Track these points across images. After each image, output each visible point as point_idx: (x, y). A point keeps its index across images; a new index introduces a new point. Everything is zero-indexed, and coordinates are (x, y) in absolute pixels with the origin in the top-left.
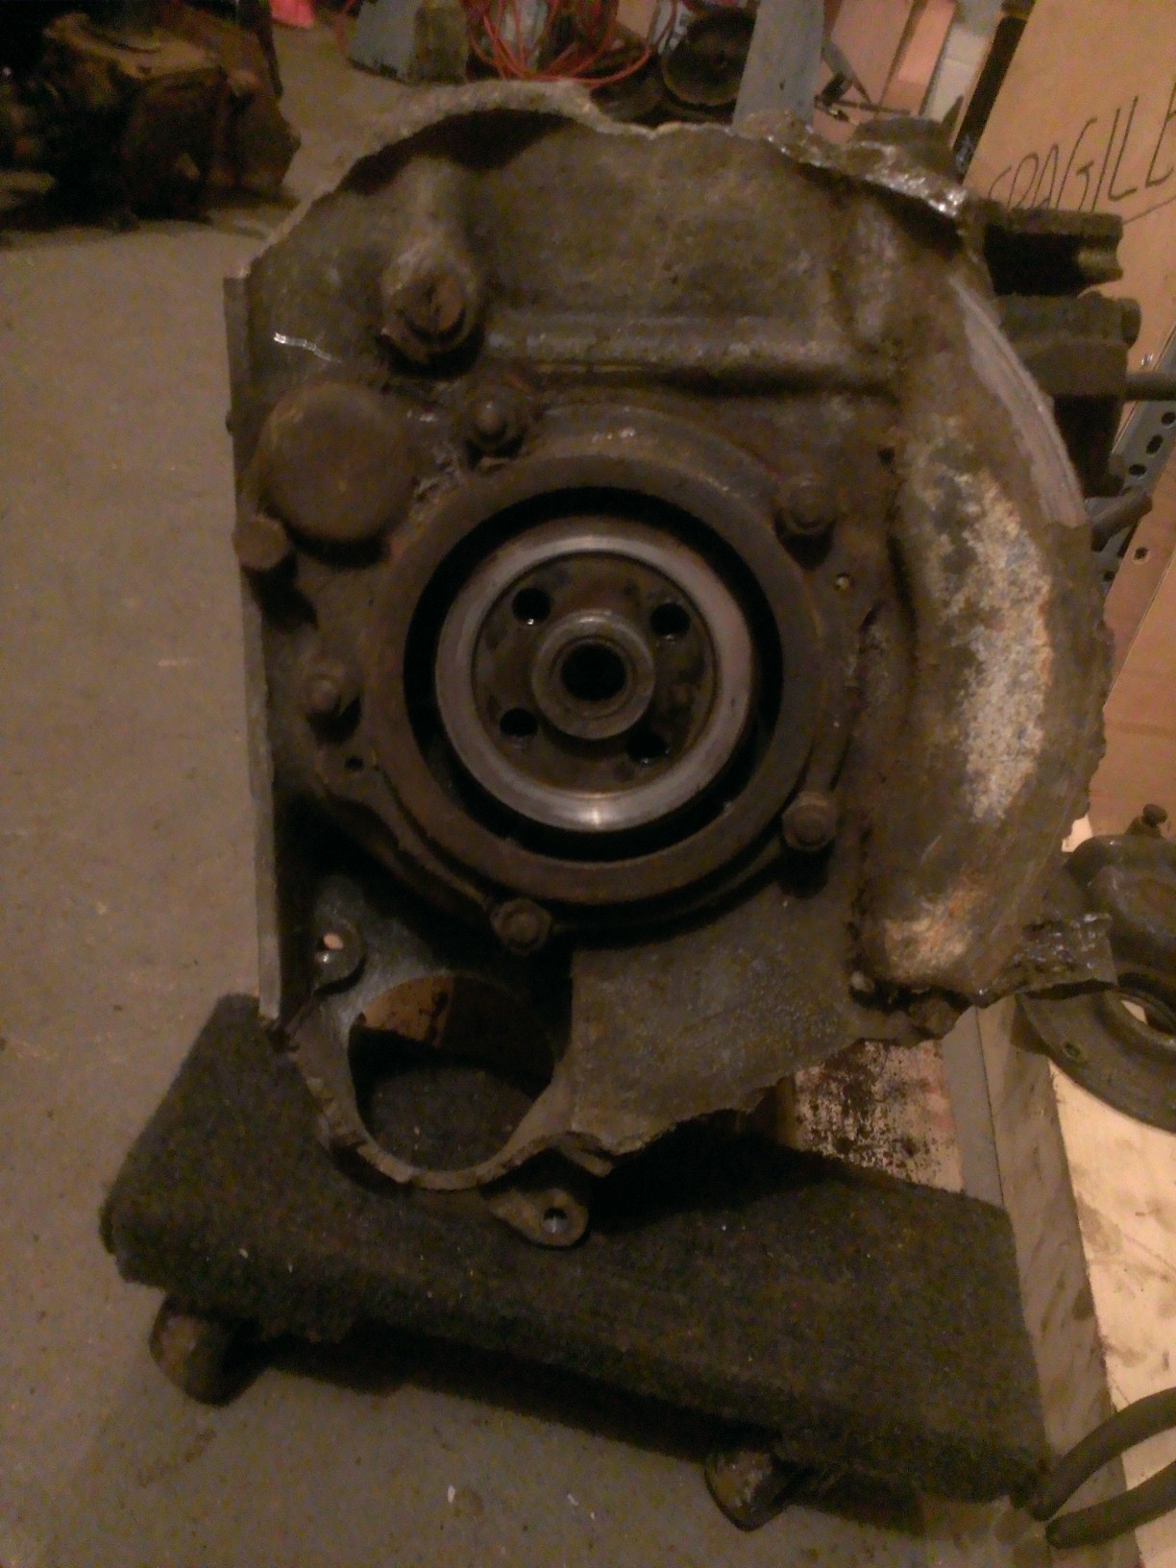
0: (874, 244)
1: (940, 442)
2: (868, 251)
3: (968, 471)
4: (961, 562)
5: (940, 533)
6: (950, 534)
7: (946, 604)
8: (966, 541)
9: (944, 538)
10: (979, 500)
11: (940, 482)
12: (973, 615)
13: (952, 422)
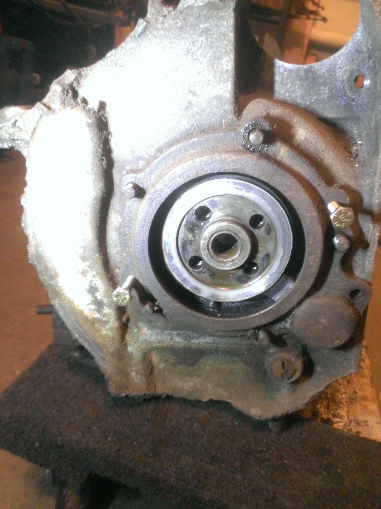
0: (139, 377)
1: (107, 327)
2: (141, 374)
3: (96, 318)
4: (92, 290)
5: (101, 300)
6: (97, 299)
7: (94, 276)
8: (92, 297)
9: (99, 298)
10: (90, 310)
11: (105, 315)
12: (84, 273)
13: (104, 332)
